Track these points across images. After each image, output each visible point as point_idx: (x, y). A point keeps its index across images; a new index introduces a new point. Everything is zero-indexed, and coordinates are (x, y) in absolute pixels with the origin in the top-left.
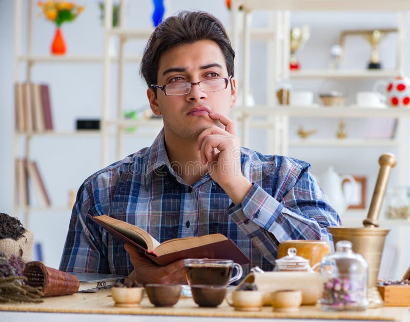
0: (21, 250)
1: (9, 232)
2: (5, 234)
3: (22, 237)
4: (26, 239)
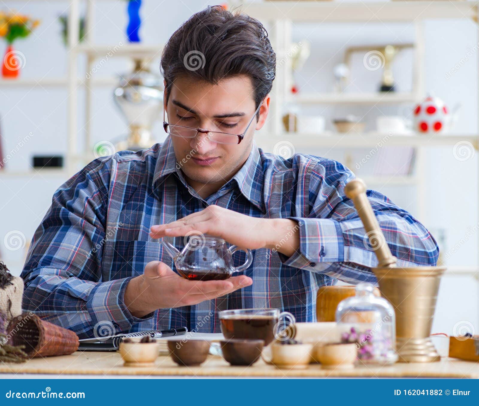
0: (9, 301)
3: (10, 285)
4: (15, 288)
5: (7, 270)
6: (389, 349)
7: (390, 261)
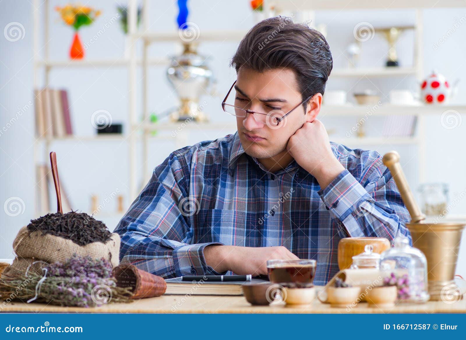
0: (110, 253)
1: (98, 236)
2: (94, 238)
3: (110, 240)
4: (114, 243)
5: (106, 228)
6: (423, 291)
7: (420, 218)
